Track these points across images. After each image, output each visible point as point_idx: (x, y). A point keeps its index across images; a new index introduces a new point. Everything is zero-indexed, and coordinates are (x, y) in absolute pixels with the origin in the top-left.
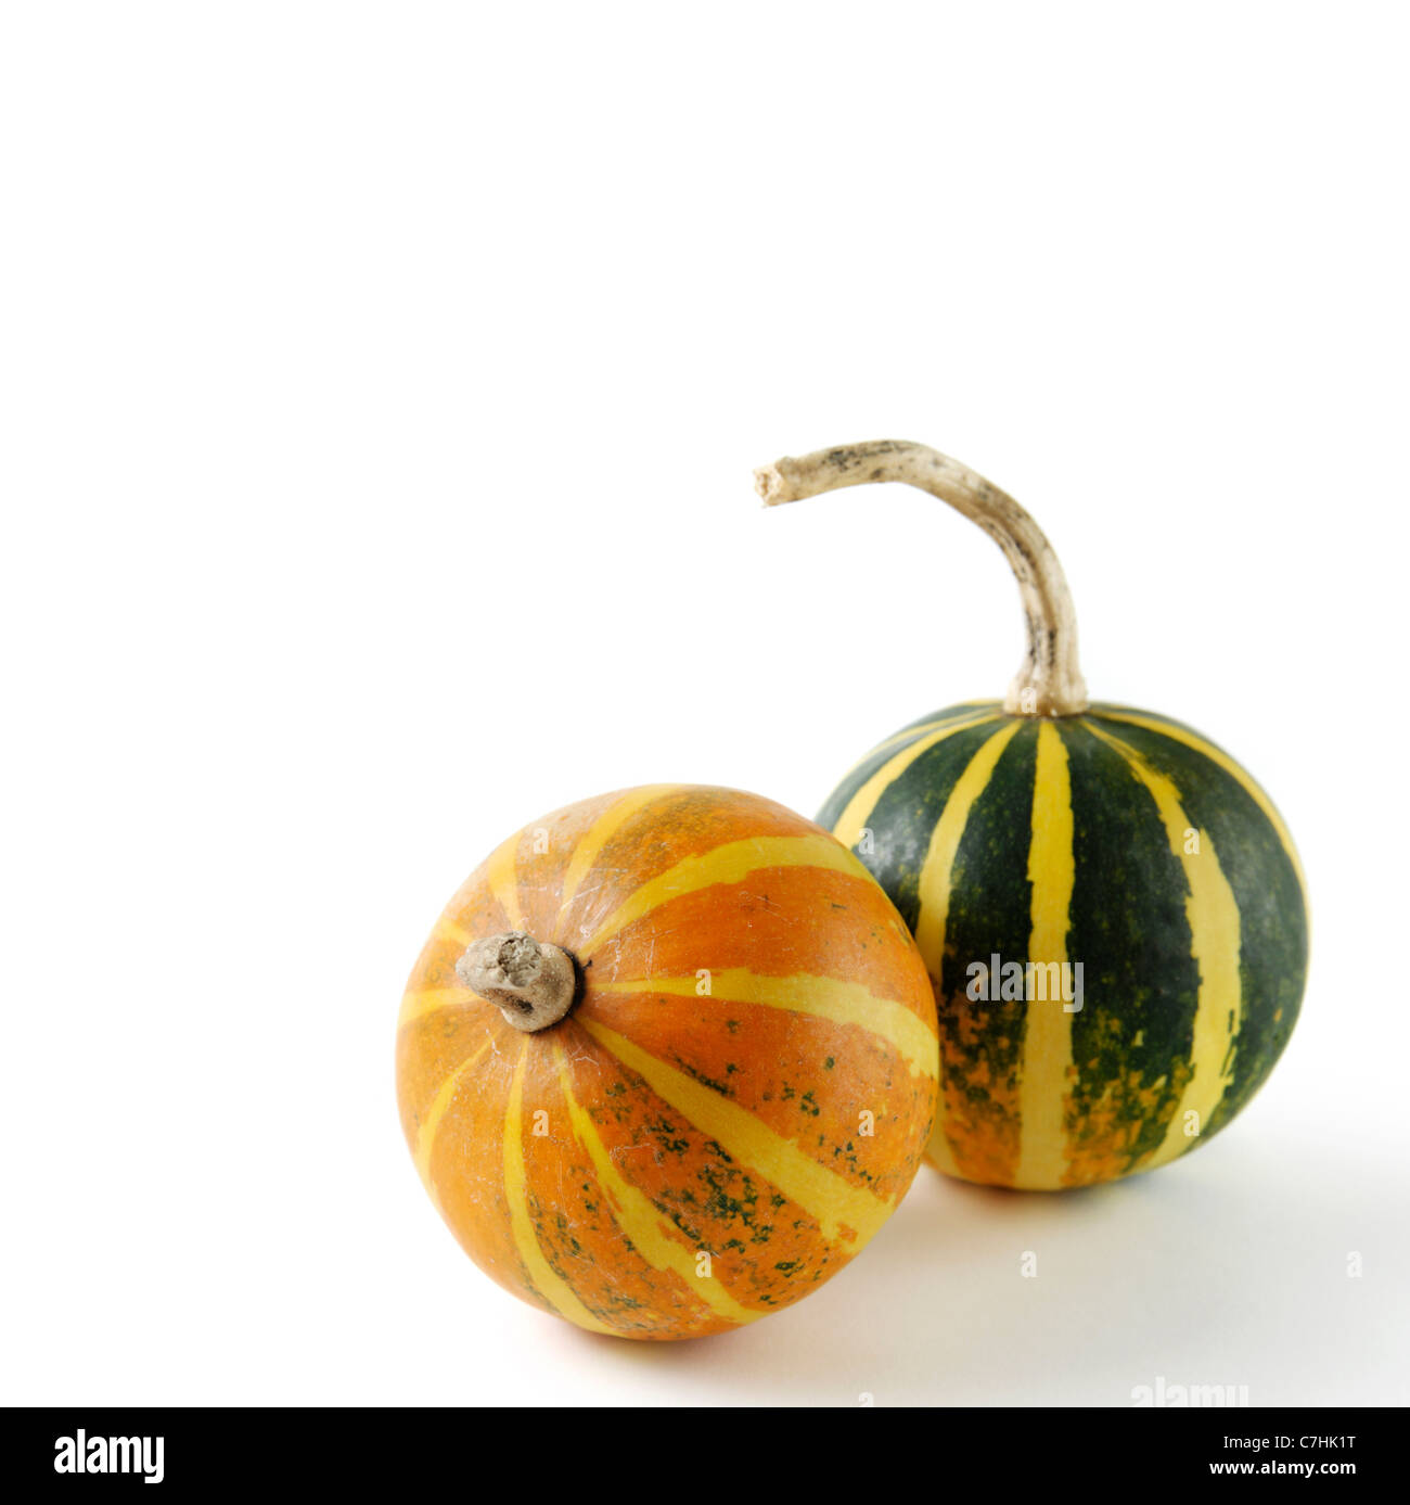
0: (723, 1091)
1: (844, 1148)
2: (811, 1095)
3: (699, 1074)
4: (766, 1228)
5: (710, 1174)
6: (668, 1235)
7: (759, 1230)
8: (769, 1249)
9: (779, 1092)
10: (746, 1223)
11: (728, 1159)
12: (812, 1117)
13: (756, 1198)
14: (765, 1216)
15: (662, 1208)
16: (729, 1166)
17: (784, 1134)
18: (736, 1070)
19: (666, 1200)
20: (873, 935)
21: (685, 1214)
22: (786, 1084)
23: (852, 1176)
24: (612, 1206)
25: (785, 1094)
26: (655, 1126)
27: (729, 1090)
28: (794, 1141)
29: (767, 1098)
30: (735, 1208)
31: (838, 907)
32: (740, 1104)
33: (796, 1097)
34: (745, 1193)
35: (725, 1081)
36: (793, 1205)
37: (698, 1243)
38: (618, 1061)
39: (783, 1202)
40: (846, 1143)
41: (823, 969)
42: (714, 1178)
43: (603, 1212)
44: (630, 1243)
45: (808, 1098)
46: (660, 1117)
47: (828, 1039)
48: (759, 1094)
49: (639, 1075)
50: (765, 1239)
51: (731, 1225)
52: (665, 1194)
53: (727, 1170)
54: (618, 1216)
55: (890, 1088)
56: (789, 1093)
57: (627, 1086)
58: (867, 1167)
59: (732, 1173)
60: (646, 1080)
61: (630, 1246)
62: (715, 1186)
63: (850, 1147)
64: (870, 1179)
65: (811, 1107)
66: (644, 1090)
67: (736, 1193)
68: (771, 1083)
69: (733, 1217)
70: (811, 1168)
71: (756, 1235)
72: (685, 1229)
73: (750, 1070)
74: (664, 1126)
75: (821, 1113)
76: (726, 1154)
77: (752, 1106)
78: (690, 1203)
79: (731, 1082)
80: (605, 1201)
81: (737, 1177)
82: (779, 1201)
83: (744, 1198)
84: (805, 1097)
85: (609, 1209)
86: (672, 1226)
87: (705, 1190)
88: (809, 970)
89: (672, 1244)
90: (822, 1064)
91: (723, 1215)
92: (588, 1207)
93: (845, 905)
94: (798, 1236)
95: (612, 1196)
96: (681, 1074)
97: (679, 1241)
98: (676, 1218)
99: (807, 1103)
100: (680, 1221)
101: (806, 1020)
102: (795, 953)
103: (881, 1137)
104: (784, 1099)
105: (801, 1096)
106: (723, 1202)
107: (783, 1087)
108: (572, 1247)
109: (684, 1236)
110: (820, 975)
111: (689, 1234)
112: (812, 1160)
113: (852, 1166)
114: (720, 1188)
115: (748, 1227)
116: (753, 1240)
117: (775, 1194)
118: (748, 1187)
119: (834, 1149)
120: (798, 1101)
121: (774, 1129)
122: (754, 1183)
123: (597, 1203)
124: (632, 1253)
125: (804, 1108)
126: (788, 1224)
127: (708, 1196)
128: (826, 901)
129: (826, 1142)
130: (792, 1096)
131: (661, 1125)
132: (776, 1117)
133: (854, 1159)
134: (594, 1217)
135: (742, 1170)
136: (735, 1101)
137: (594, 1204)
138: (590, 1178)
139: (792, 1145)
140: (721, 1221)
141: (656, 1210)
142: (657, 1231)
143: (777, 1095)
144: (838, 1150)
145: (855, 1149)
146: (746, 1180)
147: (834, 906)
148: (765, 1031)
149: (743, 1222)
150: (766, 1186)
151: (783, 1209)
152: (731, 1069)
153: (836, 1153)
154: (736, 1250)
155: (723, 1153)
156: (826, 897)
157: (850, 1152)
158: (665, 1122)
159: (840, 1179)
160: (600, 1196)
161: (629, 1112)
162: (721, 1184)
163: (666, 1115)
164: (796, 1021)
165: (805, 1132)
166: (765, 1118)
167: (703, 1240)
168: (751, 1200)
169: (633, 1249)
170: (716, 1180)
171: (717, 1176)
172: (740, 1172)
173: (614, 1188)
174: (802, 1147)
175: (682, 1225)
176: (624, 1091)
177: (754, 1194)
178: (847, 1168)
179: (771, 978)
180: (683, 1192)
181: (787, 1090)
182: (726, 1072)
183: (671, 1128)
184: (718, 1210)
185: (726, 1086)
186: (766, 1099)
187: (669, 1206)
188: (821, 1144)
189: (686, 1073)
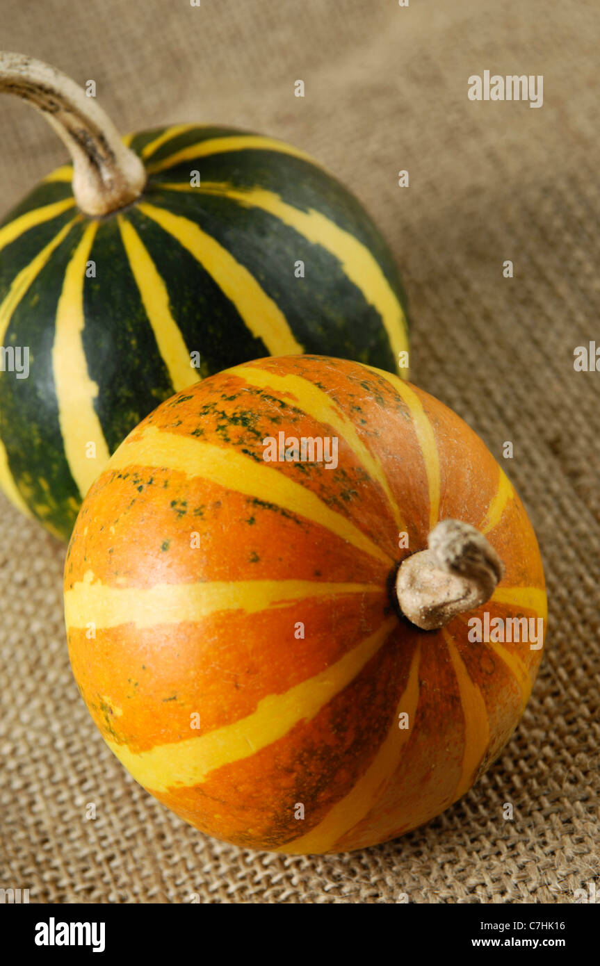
0: (257, 502)
1: (145, 486)
2: (180, 516)
3: (279, 513)
4: (205, 414)
5: (259, 438)
6: (288, 395)
7: (212, 411)
8: (201, 403)
9: (208, 512)
10: (223, 413)
11: (245, 452)
12: (176, 498)
13: (217, 430)
14: (208, 422)
15: (295, 410)
16: (244, 447)
17: (199, 480)
18: (248, 521)
19: (295, 416)
20: (136, 684)
21: (277, 409)
22: (202, 519)
23: (135, 471)
24: (339, 409)
25: (202, 510)
26: (311, 467)
27: (251, 504)
28: (189, 478)
29: (217, 504)
30: (234, 420)
31: (170, 699)
32: (241, 494)
33: (192, 510)
34: (227, 431)
35: (256, 510)
36: (185, 434)
37: (262, 393)
38: (350, 520)
39: (193, 433)
40: (143, 491)
41: (179, 629)
42: (255, 436)
43: (347, 406)
44: (320, 387)
45: (182, 513)
46: (308, 474)
47: (169, 566)
48: (225, 505)
49: (331, 508)
50: (205, 407)
51: (236, 408)
52: (295, 420)
53: (245, 444)
54: (334, 404)
55: (109, 549)
56: (199, 512)
57: (340, 499)
58: (123, 482)
59: (241, 442)
60: (324, 504)
61: (319, 386)
62: (253, 431)
63: (140, 489)
64: (120, 476)
65: (178, 507)
66: (325, 496)
67: (234, 430)
68: (216, 516)
69: (234, 414)
70: (172, 463)
71: (213, 408)
72: (274, 400)
73: (234, 523)
74: (303, 468)
75: (169, 504)
76: (247, 455)
77: (230, 495)
78: (274, 416)
79: (251, 510)
80: (346, 413)
81: (236, 440)
82: (197, 433)
83: (228, 428)
84: (184, 512)
85: (342, 408)
86: (285, 400)
87: (262, 427)
88: (194, 625)
89: (283, 391)
90: (172, 544)
91: (245, 413)
92: (359, 409)
93: (164, 703)
94: (177, 417)
95: (340, 416)
96: (294, 511)
97: (278, 392)
98: (283, 405)
99: (182, 508)
100: (279, 404)
101: (192, 577)
102: (206, 637)
103: (114, 508)
104: (203, 506)
105: (188, 513)
106: (245, 422)
107: (205, 515)
108: (368, 385)
109: (275, 395)
110: (181, 624)
111: (271, 397)
112: (172, 469)
113: (137, 477)
114: (249, 430)
115: (221, 410)
116: (216, 404)
117: (201, 437)
118: (225, 435)
119: (154, 482)
120: (190, 509)
121: (208, 481)
122: (221, 439)
123: (352, 411)
124: (317, 381)
125: (184, 504)
126: (187, 421)
127: (259, 423)
128: (183, 702)
129: (162, 485)
130: (196, 511)
131: (306, 469)
132: (209, 490)
133: (135, 482)
134: (353, 403)
135: (231, 446)
136: (245, 496)
137: (355, 411)
138: (361, 428)
139: (191, 474)
140: (245, 409)
141: (301, 409)
142: (298, 395)
143: (209, 508)
144: (150, 483)
145: (136, 489)
146: (227, 440)
147: (175, 698)
148: (226, 559)
149: (226, 413)
150: (210, 440)
151: (193, 429)
152: (252, 521)
153: (152, 480)
154: (229, 395)
155: (250, 454)
156: (182, 705)
157: (139, 485)
158: (304, 472)
159: (146, 465)
160: (351, 417)
161: (336, 477)
162: (248, 433)
163: (303, 477)
164: (199, 574)
165: (181, 486)
166: (218, 488)
167: (258, 396)
168: (223, 428)
169: (316, 384)
170: (253, 435)
171: (253, 438)
172: (234, 444)
173: (339, 421)
174: (182, 475)
175: (277, 402)
176: (342, 494)
177: (219, 432)
178: (140, 474)
179: (225, 608)
180: (281, 423)
181: (201, 514)
182: (256, 517)
183: (298, 467)
184: (248, 416)
185: (254, 506)
186: (219, 503)
187: (291, 413)
188: (166, 482)
189: (291, 512)
